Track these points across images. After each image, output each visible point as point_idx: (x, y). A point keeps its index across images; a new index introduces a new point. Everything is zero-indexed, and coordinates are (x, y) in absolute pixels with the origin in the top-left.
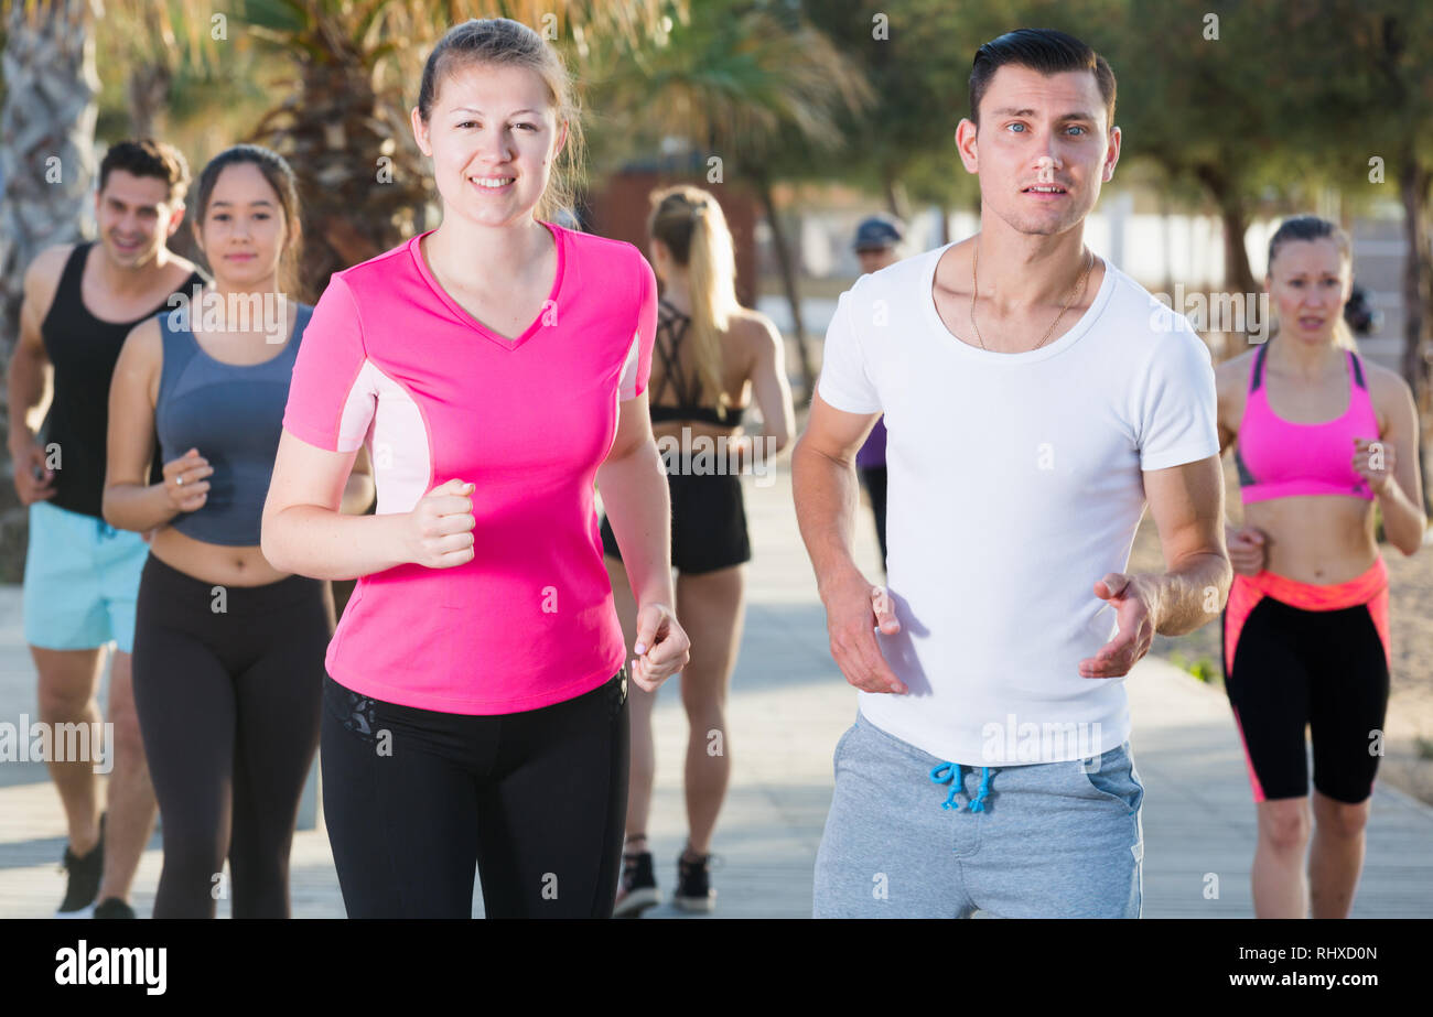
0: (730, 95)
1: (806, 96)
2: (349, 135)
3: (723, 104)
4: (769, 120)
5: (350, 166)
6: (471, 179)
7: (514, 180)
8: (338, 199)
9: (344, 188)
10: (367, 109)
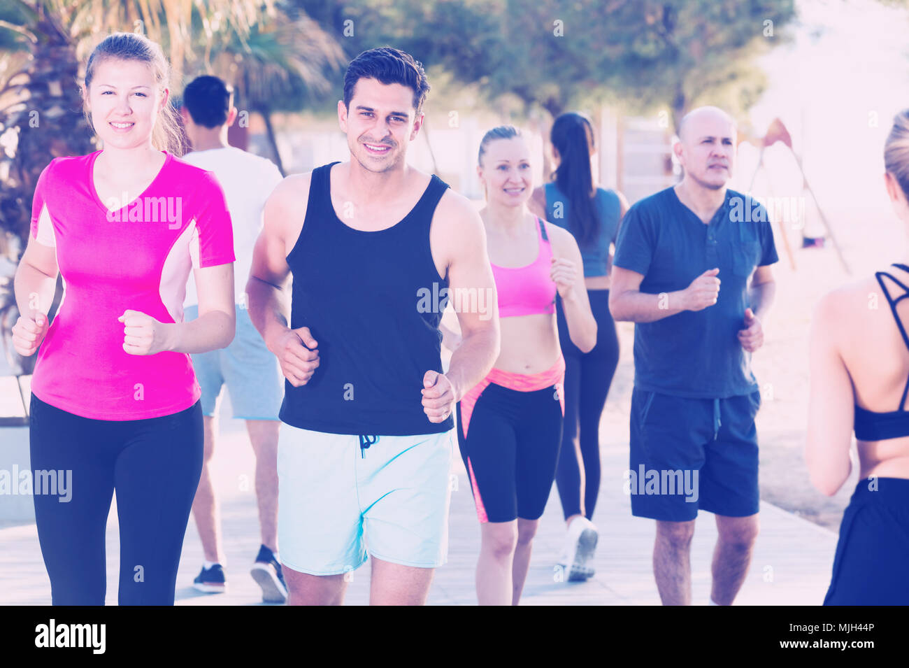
0: (260, 59)
1: (304, 59)
2: (63, 87)
3: (254, 64)
4: (284, 74)
5: (63, 107)
6: (110, 123)
7: (134, 124)
8: (57, 127)
9: (60, 121)
10: (73, 72)
